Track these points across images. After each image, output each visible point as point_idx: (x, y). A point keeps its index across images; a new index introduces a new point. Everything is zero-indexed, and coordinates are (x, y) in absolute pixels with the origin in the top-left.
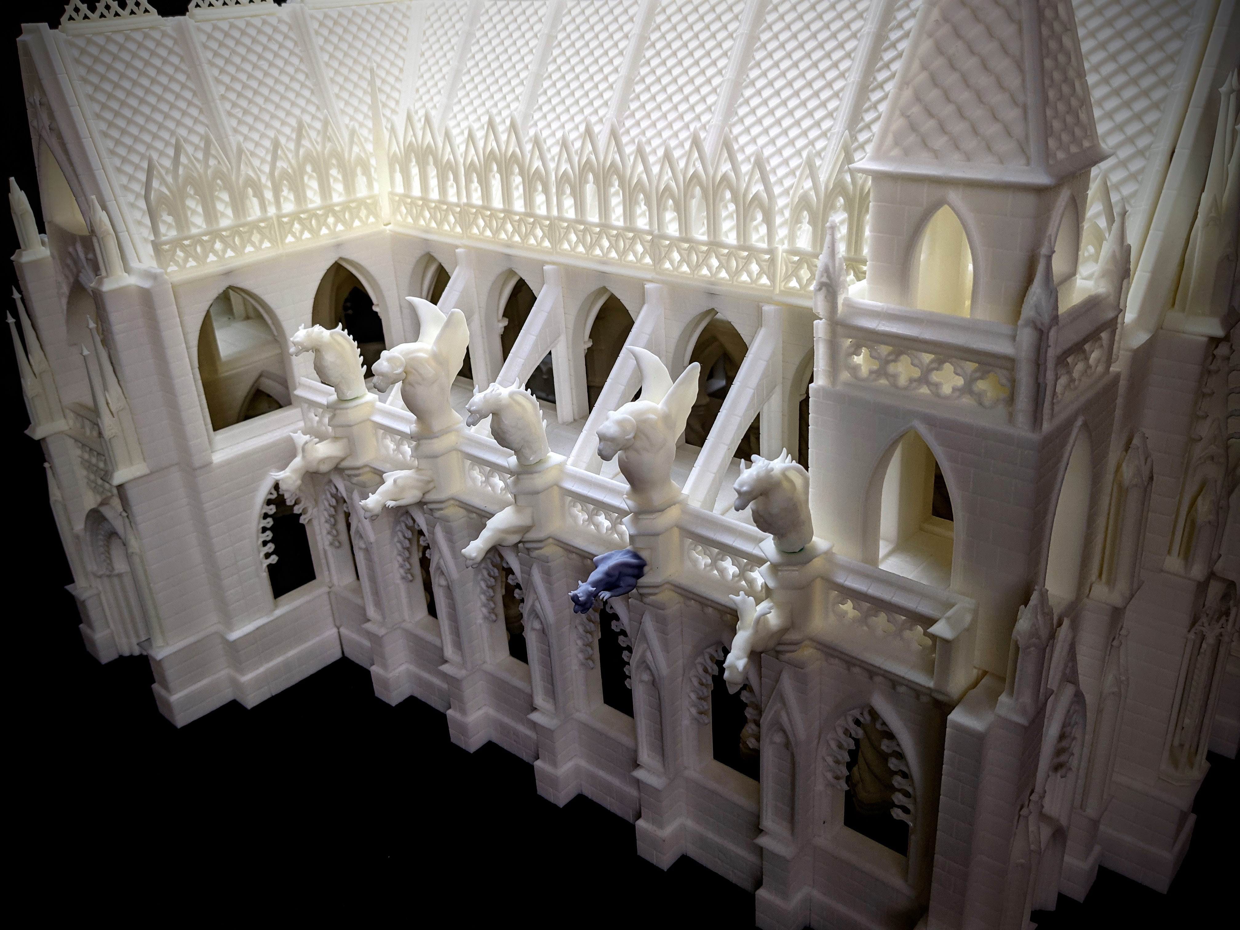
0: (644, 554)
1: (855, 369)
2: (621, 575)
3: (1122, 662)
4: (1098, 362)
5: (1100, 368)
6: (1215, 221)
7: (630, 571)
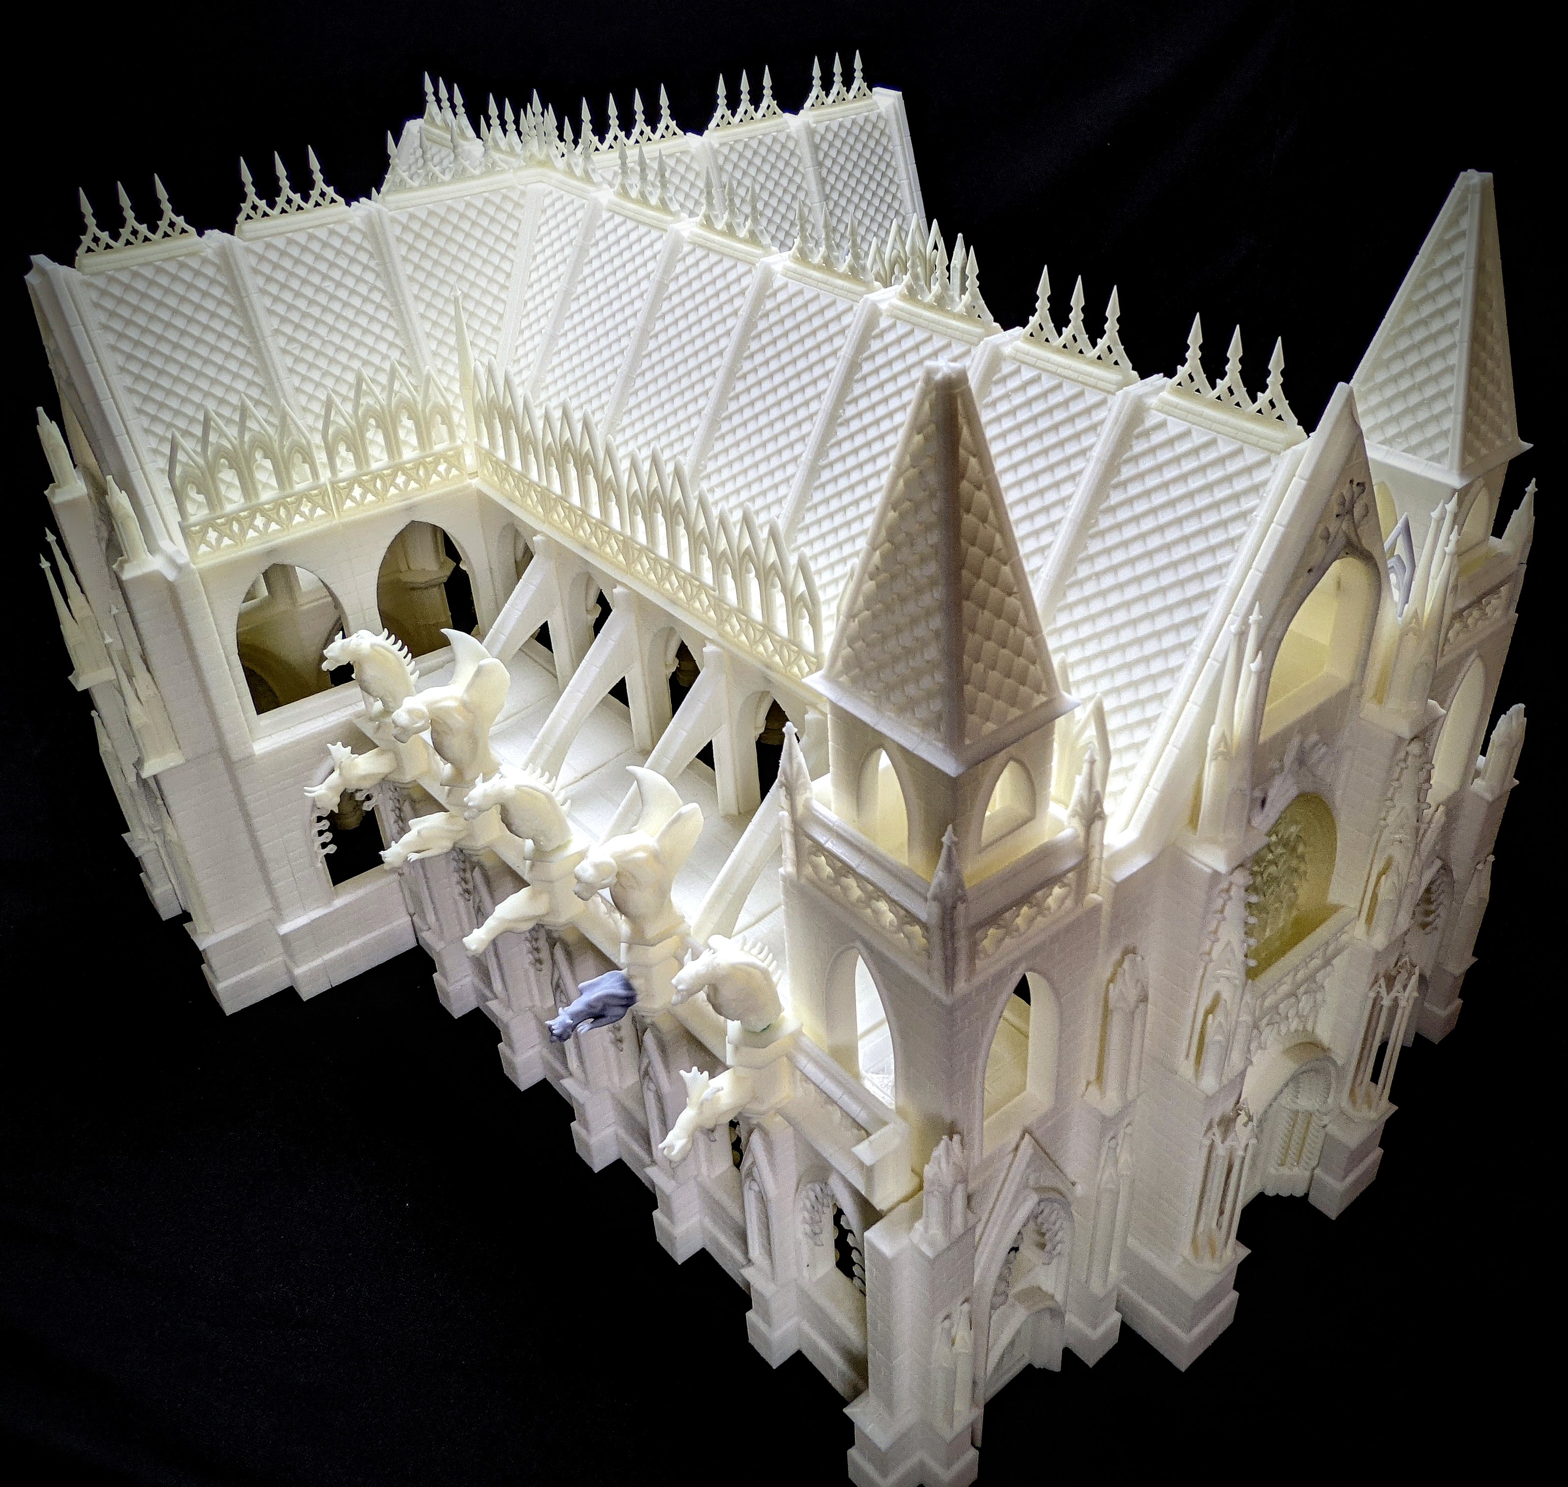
1: (816, 868)
2: (605, 1006)
3: (1124, 1157)
4: (1062, 900)
5: (1069, 903)
6: (1225, 755)
7: (616, 1002)
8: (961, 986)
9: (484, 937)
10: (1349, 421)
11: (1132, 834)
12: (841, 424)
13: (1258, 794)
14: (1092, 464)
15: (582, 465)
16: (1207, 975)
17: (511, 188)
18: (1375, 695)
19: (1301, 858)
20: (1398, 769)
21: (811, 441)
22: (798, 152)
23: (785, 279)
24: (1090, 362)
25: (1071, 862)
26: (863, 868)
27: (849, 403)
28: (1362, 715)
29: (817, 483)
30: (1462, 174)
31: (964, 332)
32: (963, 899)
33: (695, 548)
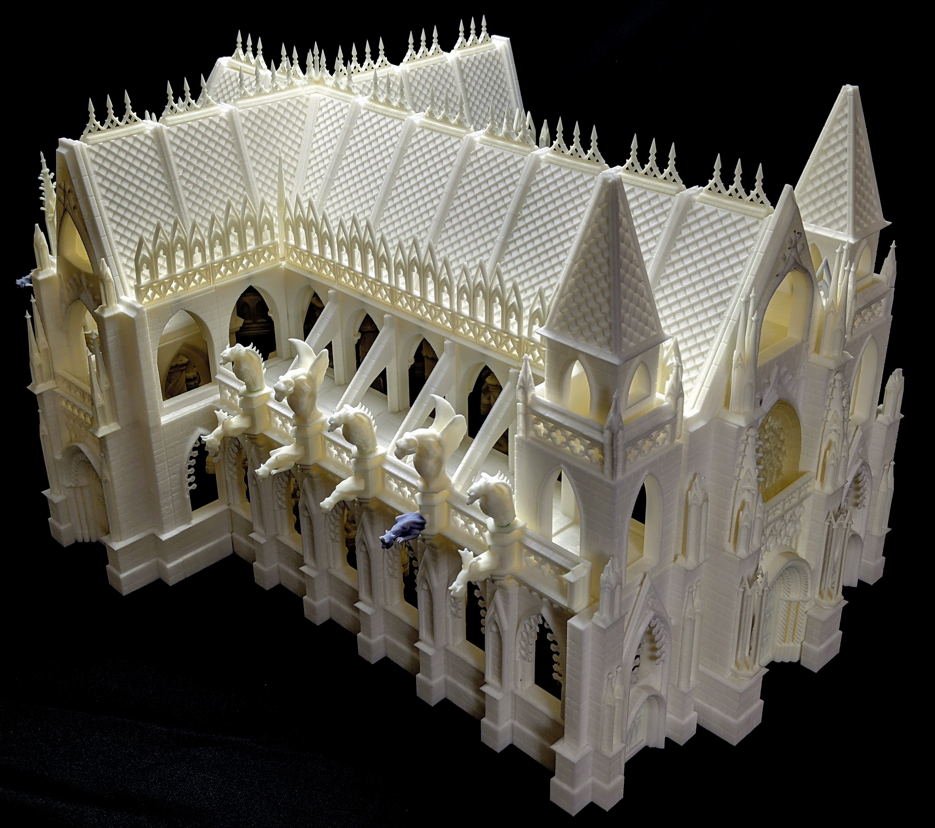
0: (426, 517)
1: (537, 431)
2: (412, 528)
3: (697, 601)
4: (664, 440)
5: (667, 443)
6: (741, 366)
7: (417, 526)
8: (619, 476)
9: (332, 501)
10: (792, 202)
11: (696, 410)
12: (520, 220)
13: (758, 396)
14: (665, 231)
15: (364, 250)
16: (738, 489)
17: (301, 96)
18: (815, 350)
19: (783, 442)
20: (831, 389)
21: (502, 230)
22: (452, 74)
23: (482, 145)
24: (661, 181)
25: (669, 418)
26: (567, 423)
27: (524, 208)
28: (809, 360)
29: (507, 251)
30: (843, 87)
31: (590, 169)
32: (621, 428)
33: (439, 289)
